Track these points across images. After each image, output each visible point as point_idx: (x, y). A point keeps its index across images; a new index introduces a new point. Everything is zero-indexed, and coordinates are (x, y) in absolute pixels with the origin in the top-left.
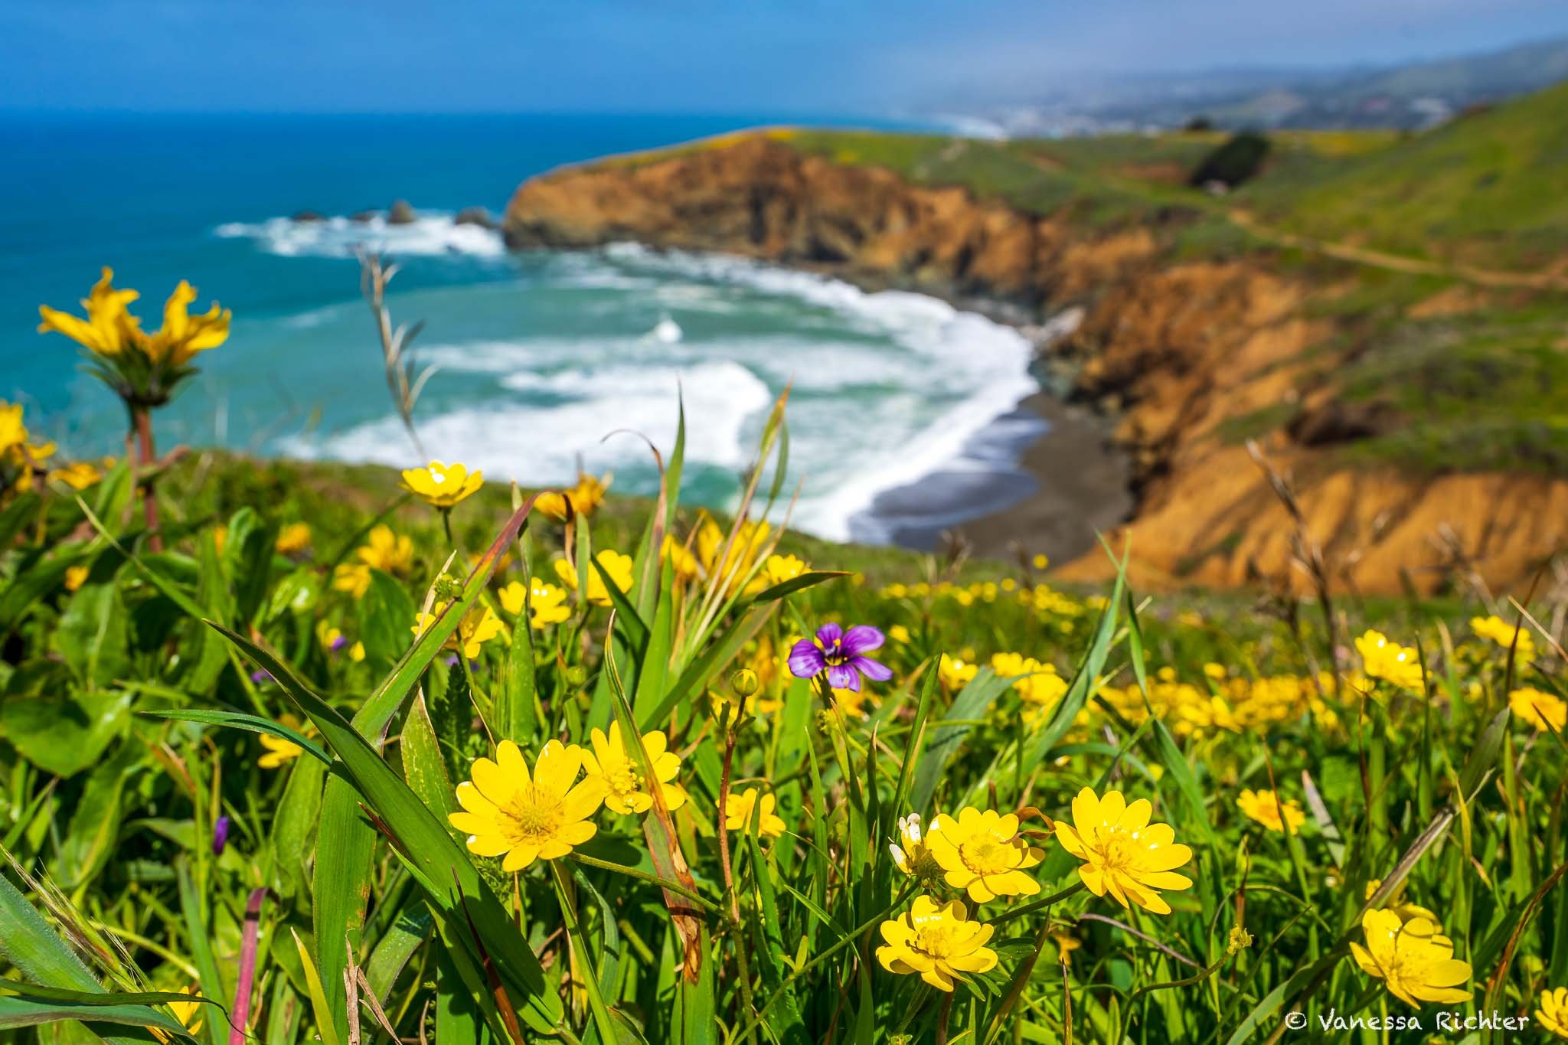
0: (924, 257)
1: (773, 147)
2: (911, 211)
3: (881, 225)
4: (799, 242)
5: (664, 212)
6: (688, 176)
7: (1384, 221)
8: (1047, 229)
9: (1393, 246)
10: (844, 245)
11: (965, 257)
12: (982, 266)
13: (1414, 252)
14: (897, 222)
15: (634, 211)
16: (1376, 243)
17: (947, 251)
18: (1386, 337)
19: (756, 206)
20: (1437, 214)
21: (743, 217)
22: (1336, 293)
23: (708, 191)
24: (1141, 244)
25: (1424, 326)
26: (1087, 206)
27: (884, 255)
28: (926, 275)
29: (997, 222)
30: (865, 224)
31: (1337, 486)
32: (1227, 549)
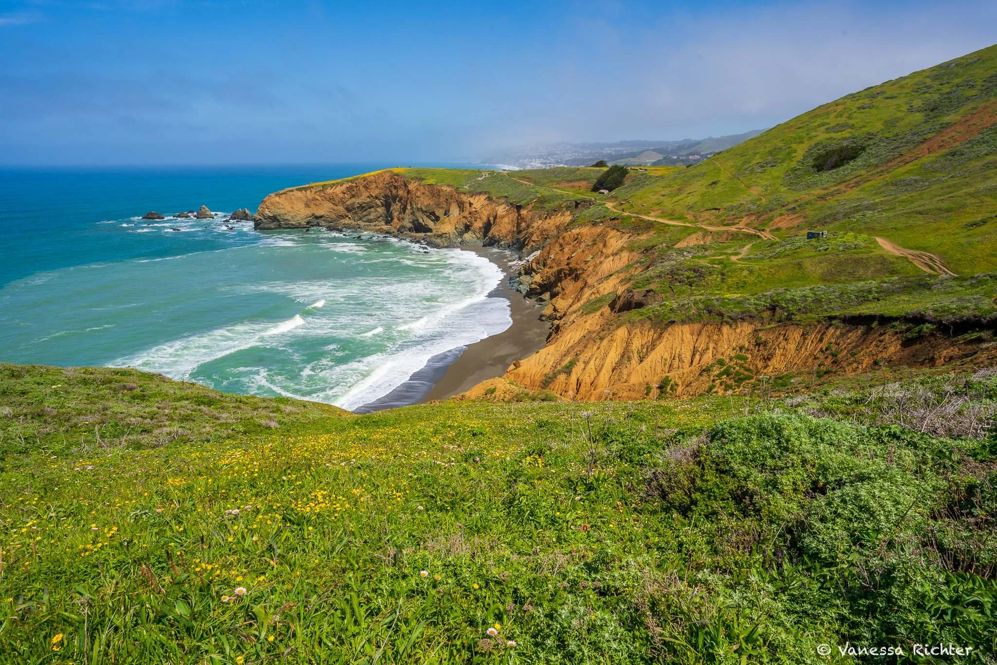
0: (467, 228)
1: (394, 176)
2: (461, 205)
3: (446, 213)
4: (407, 223)
5: (341, 209)
6: (352, 191)
7: (668, 204)
8: (524, 212)
9: (672, 216)
10: (431, 224)
11: (488, 226)
12: (494, 231)
13: (681, 218)
14: (455, 211)
15: (324, 209)
16: (664, 215)
17: (478, 224)
18: (662, 257)
19: (387, 205)
20: (691, 200)
21: (381, 210)
22: (643, 238)
23: (363, 198)
24: (567, 218)
25: (680, 252)
26: (542, 201)
27: (447, 227)
28: (467, 236)
29: (501, 210)
30: (439, 212)
31: (621, 333)
32: (568, 370)
